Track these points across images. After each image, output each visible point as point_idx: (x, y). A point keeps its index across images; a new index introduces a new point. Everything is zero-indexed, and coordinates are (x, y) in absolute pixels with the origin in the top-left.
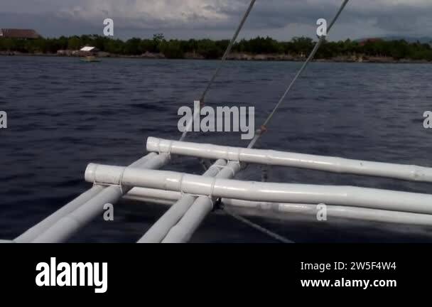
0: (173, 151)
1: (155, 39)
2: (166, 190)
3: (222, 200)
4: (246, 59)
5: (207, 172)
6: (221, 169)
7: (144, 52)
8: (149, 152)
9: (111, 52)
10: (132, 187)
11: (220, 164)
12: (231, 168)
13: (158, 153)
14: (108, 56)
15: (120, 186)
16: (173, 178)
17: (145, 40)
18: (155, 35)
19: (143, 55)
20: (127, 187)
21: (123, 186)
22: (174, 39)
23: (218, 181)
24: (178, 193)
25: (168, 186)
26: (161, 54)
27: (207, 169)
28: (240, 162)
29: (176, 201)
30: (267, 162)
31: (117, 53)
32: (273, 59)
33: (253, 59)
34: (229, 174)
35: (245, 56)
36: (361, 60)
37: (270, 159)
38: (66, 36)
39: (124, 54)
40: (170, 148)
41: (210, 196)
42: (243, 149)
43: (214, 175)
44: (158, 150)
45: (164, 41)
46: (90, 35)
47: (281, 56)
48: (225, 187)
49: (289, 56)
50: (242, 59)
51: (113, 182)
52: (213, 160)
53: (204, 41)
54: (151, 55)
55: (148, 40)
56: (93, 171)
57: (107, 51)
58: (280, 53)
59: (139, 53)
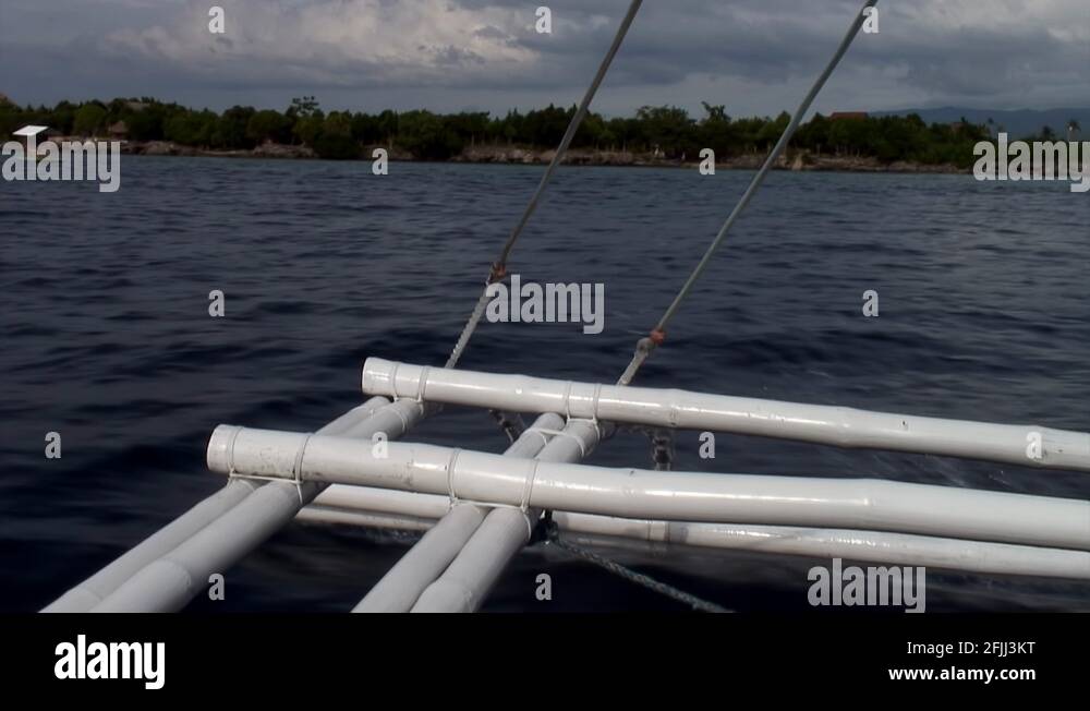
0: (429, 395)
1: (291, 111)
2: (412, 491)
3: (556, 515)
4: (519, 161)
5: (515, 445)
6: (551, 437)
7: (261, 143)
8: (368, 397)
9: (179, 143)
10: (327, 484)
11: (546, 426)
12: (577, 435)
13: (391, 399)
14: (174, 153)
15: (297, 482)
16: (428, 461)
17: (264, 113)
18: (295, 101)
19: (258, 149)
20: (313, 486)
21: (304, 482)
22: (341, 111)
23: (542, 467)
24: (444, 501)
25: (417, 480)
26: (302, 148)
27: (516, 438)
28: (600, 421)
29: (435, 520)
30: (667, 419)
31: (195, 144)
32: (585, 161)
33: (537, 161)
34: (569, 452)
35: (517, 153)
36: (798, 164)
37: (674, 413)
38: (71, 102)
39: (213, 148)
40: (422, 384)
41: (523, 508)
42: (606, 389)
43: (534, 455)
44: (392, 392)
45: (319, 114)
46: (135, 100)
47: (605, 155)
48: (560, 485)
49: (627, 155)
50: (511, 161)
51: (278, 472)
52: (530, 417)
53: (414, 114)
54: (277, 149)
55: (273, 113)
56: (228, 445)
57: (169, 139)
58: (602, 148)
59: (249, 144)
